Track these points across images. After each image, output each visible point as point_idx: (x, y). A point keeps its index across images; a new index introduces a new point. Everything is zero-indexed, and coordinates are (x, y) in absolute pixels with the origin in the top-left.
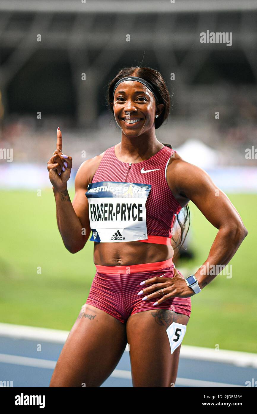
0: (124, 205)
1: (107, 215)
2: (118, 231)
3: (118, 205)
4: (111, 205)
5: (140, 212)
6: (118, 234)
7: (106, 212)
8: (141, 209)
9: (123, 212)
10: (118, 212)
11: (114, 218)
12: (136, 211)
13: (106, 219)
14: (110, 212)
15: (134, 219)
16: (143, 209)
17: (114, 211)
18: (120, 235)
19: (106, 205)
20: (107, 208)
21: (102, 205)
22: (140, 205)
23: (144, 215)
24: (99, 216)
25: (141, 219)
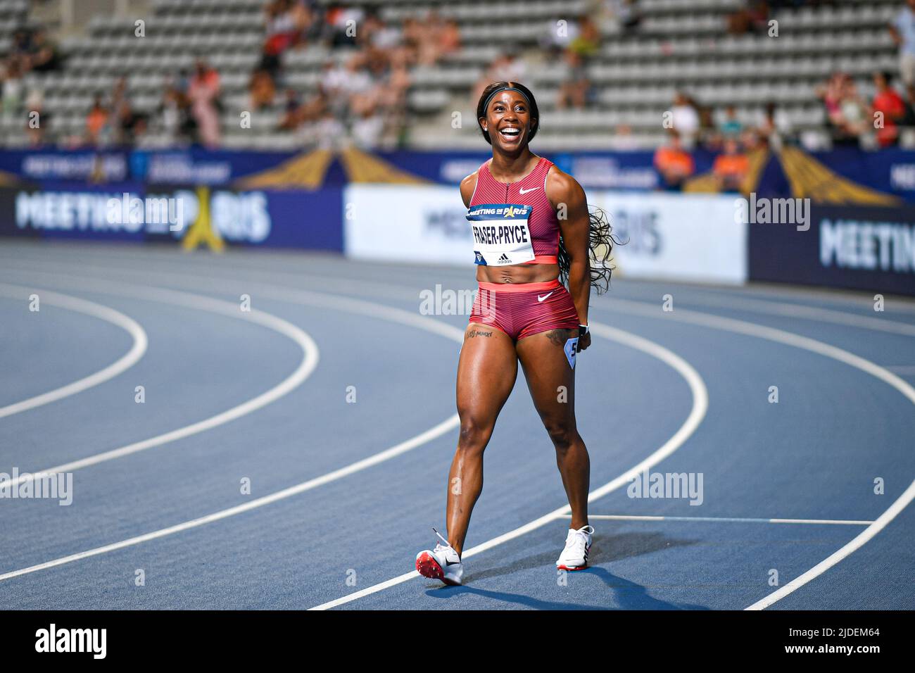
0: (506, 228)
1: (490, 238)
2: (504, 255)
3: (500, 228)
4: (493, 228)
5: (524, 233)
6: (504, 257)
7: (489, 235)
8: (524, 230)
9: (507, 235)
10: (501, 235)
11: (498, 241)
12: (519, 233)
13: (490, 242)
14: (493, 235)
15: (519, 241)
16: (526, 230)
17: (497, 234)
18: (507, 258)
19: (488, 228)
20: (490, 232)
21: (484, 228)
22: (522, 227)
23: (528, 236)
24: (483, 239)
25: (525, 241)
